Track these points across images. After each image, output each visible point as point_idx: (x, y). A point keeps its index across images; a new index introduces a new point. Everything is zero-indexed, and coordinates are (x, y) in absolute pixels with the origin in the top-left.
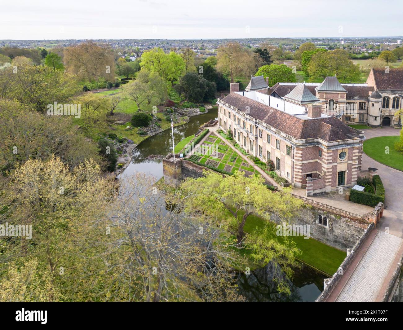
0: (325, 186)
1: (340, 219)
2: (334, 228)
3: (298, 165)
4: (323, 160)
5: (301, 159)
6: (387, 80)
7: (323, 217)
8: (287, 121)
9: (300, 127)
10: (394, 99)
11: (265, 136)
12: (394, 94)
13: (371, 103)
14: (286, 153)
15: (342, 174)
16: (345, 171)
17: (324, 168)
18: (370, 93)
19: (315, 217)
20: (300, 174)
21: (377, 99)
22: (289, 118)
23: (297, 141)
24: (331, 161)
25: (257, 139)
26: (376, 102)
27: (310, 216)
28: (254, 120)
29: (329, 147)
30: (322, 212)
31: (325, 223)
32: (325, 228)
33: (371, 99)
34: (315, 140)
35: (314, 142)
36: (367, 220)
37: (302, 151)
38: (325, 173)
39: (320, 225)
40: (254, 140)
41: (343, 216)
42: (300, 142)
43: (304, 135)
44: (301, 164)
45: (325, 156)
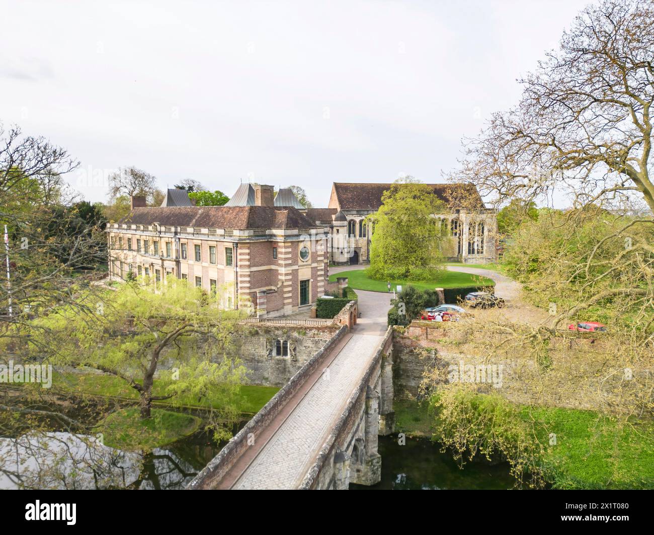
0: (284, 304)
1: (305, 334)
2: (298, 354)
3: (244, 276)
5: (247, 263)
6: (351, 198)
7: (282, 341)
10: (361, 223)
11: (191, 252)
12: (361, 215)
13: (335, 229)
14: (225, 264)
15: (305, 285)
16: (308, 280)
17: (281, 274)
18: (334, 217)
19: (271, 346)
20: (248, 291)
21: (342, 222)
23: (242, 232)
25: (178, 263)
26: (340, 227)
27: (263, 345)
28: (173, 229)
29: (286, 237)
30: (280, 332)
31: (285, 354)
32: (285, 361)
33: (335, 223)
34: (268, 232)
35: (266, 236)
36: (339, 324)
37: (248, 249)
38: (283, 283)
39: (278, 357)
41: (308, 328)
42: (246, 233)
43: (251, 226)
44: (248, 273)
45: (281, 253)
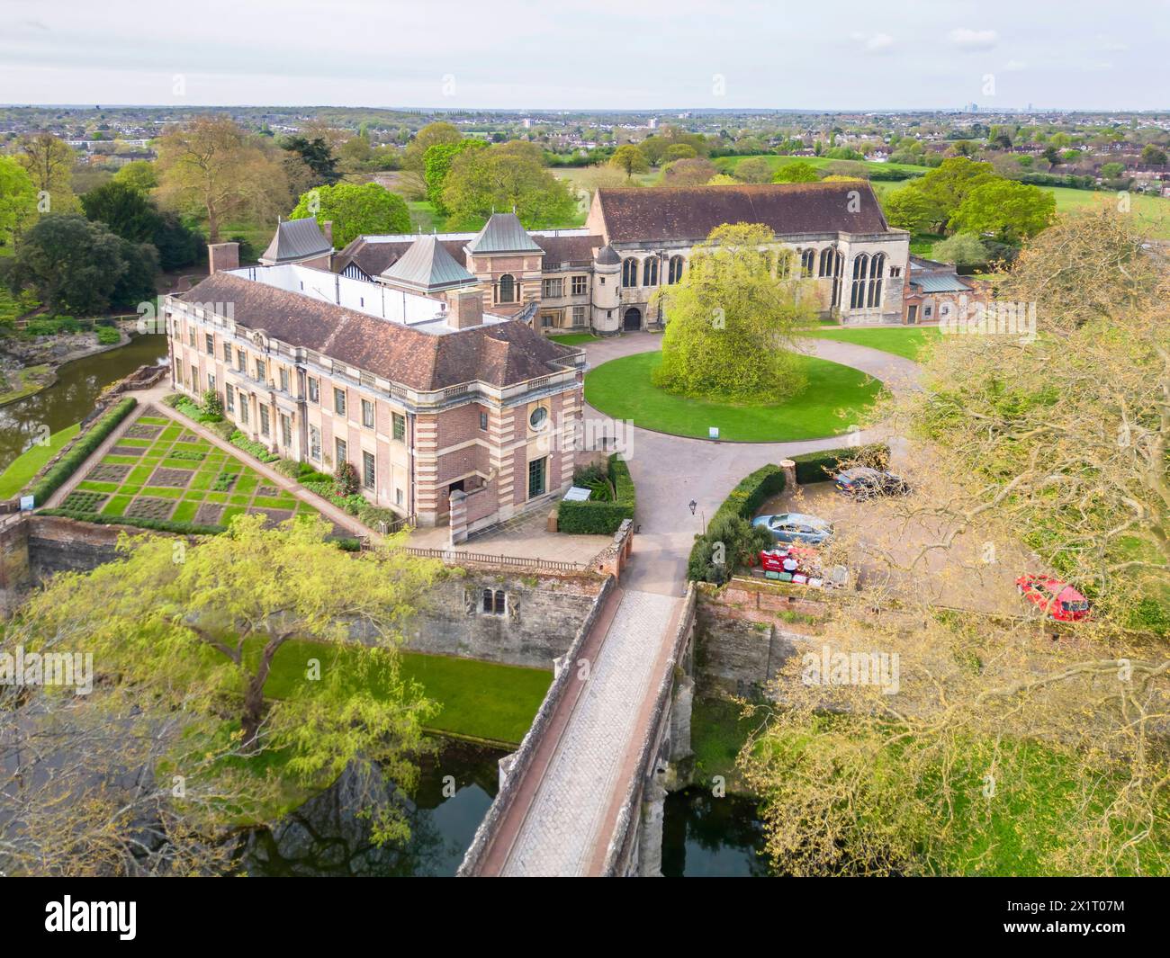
0: (499, 505)
1: (536, 584)
2: (522, 614)
3: (427, 464)
4: (492, 437)
5: (433, 445)
6: (630, 217)
7: (494, 592)
8: (393, 344)
9: (428, 356)
10: (647, 261)
11: (327, 396)
12: (648, 249)
13: (597, 277)
14: (391, 436)
15: (539, 466)
16: (545, 458)
17: (495, 458)
18: (596, 252)
19: (474, 599)
20: (433, 487)
21: (611, 266)
22: (398, 336)
23: (423, 397)
24: (512, 437)
25: (303, 406)
26: (608, 273)
27: (460, 596)
28: (293, 352)
29: (505, 402)
30: (490, 579)
31: (500, 609)
32: (498, 622)
33: (597, 266)
34: (470, 388)
35: (467, 394)
36: (598, 571)
37: (435, 422)
38: (497, 472)
39: (487, 615)
40: (293, 413)
41: (543, 576)
42: (432, 399)
43: (440, 378)
44: (434, 461)
45: (496, 425)
